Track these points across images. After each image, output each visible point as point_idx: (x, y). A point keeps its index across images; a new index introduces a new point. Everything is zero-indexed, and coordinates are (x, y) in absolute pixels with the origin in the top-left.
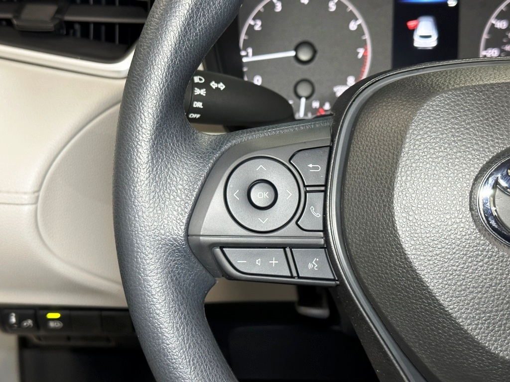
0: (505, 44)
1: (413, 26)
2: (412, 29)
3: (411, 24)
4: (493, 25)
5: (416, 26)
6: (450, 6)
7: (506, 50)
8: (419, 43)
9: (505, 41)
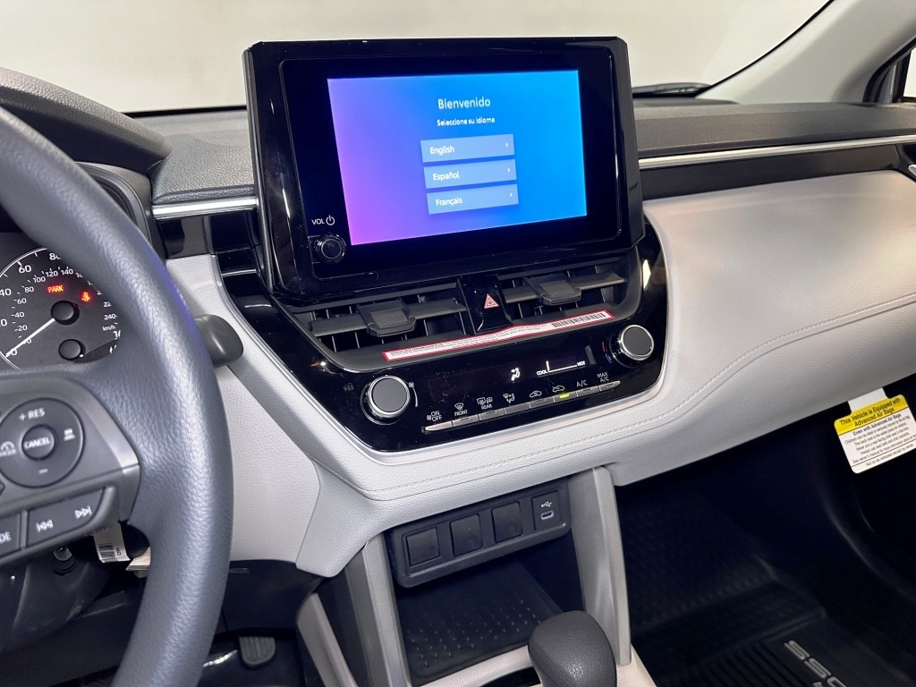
0: (14, 311)
7: (16, 317)
9: (13, 308)
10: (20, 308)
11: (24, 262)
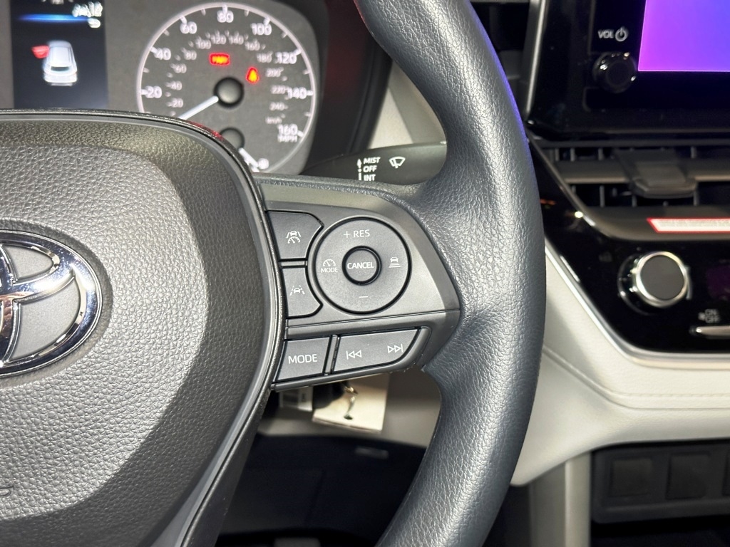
0: (170, 80)
1: (42, 54)
2: (40, 57)
3: (39, 51)
4: (152, 54)
5: (46, 54)
6: (92, 27)
7: (172, 88)
8: (51, 77)
9: (170, 76)
10: (178, 77)
11: (190, 18)
